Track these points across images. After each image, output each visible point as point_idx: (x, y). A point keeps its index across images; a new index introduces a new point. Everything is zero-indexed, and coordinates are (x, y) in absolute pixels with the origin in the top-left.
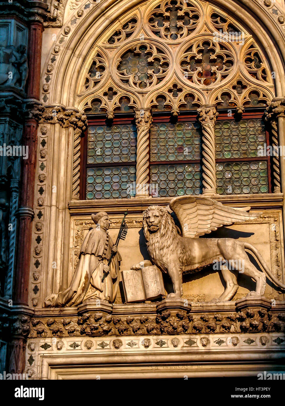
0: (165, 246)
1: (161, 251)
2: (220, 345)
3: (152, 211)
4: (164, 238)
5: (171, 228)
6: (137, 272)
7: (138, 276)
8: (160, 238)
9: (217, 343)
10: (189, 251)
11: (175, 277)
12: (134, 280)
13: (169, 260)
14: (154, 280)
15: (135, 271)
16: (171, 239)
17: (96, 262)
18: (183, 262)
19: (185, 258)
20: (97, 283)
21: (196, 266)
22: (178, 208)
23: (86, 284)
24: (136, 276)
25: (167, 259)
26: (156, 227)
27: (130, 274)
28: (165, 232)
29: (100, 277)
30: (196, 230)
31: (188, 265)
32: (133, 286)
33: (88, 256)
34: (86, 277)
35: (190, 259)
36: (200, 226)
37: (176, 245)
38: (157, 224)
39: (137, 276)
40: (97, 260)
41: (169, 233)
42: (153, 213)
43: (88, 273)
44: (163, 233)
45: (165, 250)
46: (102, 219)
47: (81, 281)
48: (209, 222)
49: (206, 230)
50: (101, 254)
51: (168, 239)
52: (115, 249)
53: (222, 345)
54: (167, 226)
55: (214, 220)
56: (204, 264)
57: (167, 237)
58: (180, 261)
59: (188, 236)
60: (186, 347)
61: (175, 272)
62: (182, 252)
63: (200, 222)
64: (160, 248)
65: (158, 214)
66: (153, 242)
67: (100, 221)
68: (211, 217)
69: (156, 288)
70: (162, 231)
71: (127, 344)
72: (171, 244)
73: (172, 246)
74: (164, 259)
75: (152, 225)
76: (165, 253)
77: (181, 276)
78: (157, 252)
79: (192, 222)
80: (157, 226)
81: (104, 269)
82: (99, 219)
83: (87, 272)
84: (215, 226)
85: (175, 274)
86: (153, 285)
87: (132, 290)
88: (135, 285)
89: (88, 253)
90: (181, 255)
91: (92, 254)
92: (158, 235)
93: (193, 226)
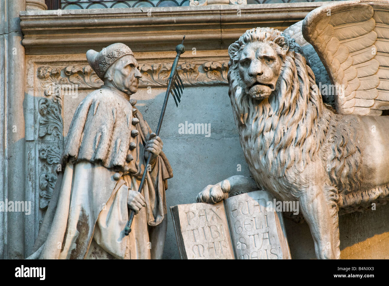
0: (291, 141)
1: (282, 152)
3: (254, 45)
4: (289, 118)
5: (306, 91)
6: (214, 208)
7: (219, 218)
8: (277, 117)
10: (357, 154)
11: (321, 223)
12: (207, 230)
13: (303, 176)
14: (264, 230)
15: (209, 206)
16: (309, 120)
17: (108, 184)
18: (340, 182)
19: (345, 171)
20: (113, 241)
22: (326, 37)
23: (81, 241)
24: (212, 218)
25: (298, 173)
26: (266, 89)
27: (197, 213)
28: (292, 101)
29: (120, 224)
31: (354, 191)
32: (206, 246)
33: (83, 170)
34: (82, 225)
35: (359, 174)
36: (384, 84)
37: (321, 135)
38: (271, 80)
39: (215, 220)
40: (110, 179)
41: (302, 102)
42: (257, 50)
43: (88, 212)
44: (287, 105)
45: (293, 150)
46: (119, 66)
47: (68, 235)
50: (120, 161)
51: (298, 121)
52: (156, 146)
54: (296, 85)
57: (297, 116)
58: (332, 179)
59: (351, 110)
61: (320, 209)
62: (339, 156)
64: (277, 146)
65: (271, 53)
66: (260, 129)
67: (114, 70)
69: (269, 251)
70: (284, 99)
72: (309, 136)
73: (310, 140)
74: (291, 175)
75: (257, 83)
76: (292, 159)
77: (336, 219)
78: (271, 155)
79: (362, 73)
80: (270, 86)
81: (132, 203)
82: (110, 65)
83: (83, 210)
85: (320, 214)
86: (259, 243)
88: (212, 245)
89: (85, 161)
90: (336, 164)
91: (97, 162)
92: (271, 109)
93: (365, 83)
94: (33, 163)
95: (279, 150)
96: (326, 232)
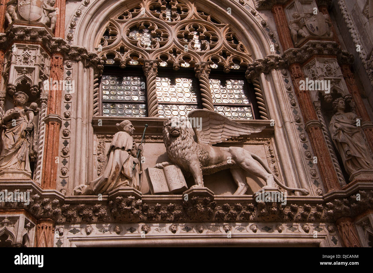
0: (186, 147)
1: (184, 150)
2: (241, 231)
4: (185, 141)
6: (159, 170)
8: (181, 141)
9: (238, 230)
10: (207, 153)
11: (197, 172)
12: (158, 176)
13: (191, 158)
14: (177, 176)
16: (191, 142)
17: (126, 155)
18: (202, 161)
19: (204, 158)
20: (128, 172)
21: (213, 166)
23: (116, 173)
24: (159, 173)
25: (189, 157)
26: (177, 132)
27: (154, 171)
28: (186, 136)
30: (209, 140)
31: (207, 166)
32: (158, 180)
33: (117, 152)
34: (117, 167)
35: (208, 159)
36: (211, 137)
38: (179, 129)
39: (161, 174)
43: (119, 163)
44: (184, 137)
45: (187, 150)
46: (128, 125)
47: (112, 171)
48: (220, 134)
49: (217, 140)
50: (131, 148)
51: (188, 142)
53: (243, 231)
55: (224, 133)
56: (219, 165)
57: (188, 140)
58: (200, 160)
60: (210, 232)
61: (197, 168)
62: (202, 153)
63: (211, 134)
66: (176, 144)
67: (126, 127)
68: (221, 130)
69: (179, 182)
71: (155, 230)
72: (192, 146)
73: (192, 148)
74: (187, 157)
75: (174, 130)
76: (187, 152)
77: (201, 172)
78: (179, 151)
79: (205, 134)
80: (179, 131)
81: (134, 161)
83: (117, 163)
84: (225, 137)
86: (176, 179)
87: (157, 184)
88: (160, 180)
89: (118, 148)
90: (200, 155)
91: (123, 148)
92: (180, 138)
93: (206, 137)
94: (95, 161)
95: (182, 150)
96: (198, 175)
